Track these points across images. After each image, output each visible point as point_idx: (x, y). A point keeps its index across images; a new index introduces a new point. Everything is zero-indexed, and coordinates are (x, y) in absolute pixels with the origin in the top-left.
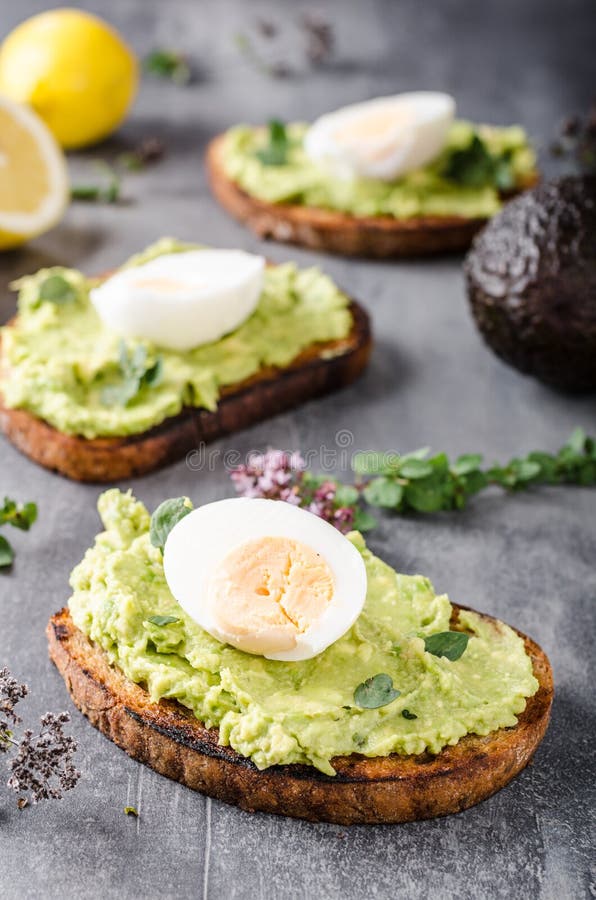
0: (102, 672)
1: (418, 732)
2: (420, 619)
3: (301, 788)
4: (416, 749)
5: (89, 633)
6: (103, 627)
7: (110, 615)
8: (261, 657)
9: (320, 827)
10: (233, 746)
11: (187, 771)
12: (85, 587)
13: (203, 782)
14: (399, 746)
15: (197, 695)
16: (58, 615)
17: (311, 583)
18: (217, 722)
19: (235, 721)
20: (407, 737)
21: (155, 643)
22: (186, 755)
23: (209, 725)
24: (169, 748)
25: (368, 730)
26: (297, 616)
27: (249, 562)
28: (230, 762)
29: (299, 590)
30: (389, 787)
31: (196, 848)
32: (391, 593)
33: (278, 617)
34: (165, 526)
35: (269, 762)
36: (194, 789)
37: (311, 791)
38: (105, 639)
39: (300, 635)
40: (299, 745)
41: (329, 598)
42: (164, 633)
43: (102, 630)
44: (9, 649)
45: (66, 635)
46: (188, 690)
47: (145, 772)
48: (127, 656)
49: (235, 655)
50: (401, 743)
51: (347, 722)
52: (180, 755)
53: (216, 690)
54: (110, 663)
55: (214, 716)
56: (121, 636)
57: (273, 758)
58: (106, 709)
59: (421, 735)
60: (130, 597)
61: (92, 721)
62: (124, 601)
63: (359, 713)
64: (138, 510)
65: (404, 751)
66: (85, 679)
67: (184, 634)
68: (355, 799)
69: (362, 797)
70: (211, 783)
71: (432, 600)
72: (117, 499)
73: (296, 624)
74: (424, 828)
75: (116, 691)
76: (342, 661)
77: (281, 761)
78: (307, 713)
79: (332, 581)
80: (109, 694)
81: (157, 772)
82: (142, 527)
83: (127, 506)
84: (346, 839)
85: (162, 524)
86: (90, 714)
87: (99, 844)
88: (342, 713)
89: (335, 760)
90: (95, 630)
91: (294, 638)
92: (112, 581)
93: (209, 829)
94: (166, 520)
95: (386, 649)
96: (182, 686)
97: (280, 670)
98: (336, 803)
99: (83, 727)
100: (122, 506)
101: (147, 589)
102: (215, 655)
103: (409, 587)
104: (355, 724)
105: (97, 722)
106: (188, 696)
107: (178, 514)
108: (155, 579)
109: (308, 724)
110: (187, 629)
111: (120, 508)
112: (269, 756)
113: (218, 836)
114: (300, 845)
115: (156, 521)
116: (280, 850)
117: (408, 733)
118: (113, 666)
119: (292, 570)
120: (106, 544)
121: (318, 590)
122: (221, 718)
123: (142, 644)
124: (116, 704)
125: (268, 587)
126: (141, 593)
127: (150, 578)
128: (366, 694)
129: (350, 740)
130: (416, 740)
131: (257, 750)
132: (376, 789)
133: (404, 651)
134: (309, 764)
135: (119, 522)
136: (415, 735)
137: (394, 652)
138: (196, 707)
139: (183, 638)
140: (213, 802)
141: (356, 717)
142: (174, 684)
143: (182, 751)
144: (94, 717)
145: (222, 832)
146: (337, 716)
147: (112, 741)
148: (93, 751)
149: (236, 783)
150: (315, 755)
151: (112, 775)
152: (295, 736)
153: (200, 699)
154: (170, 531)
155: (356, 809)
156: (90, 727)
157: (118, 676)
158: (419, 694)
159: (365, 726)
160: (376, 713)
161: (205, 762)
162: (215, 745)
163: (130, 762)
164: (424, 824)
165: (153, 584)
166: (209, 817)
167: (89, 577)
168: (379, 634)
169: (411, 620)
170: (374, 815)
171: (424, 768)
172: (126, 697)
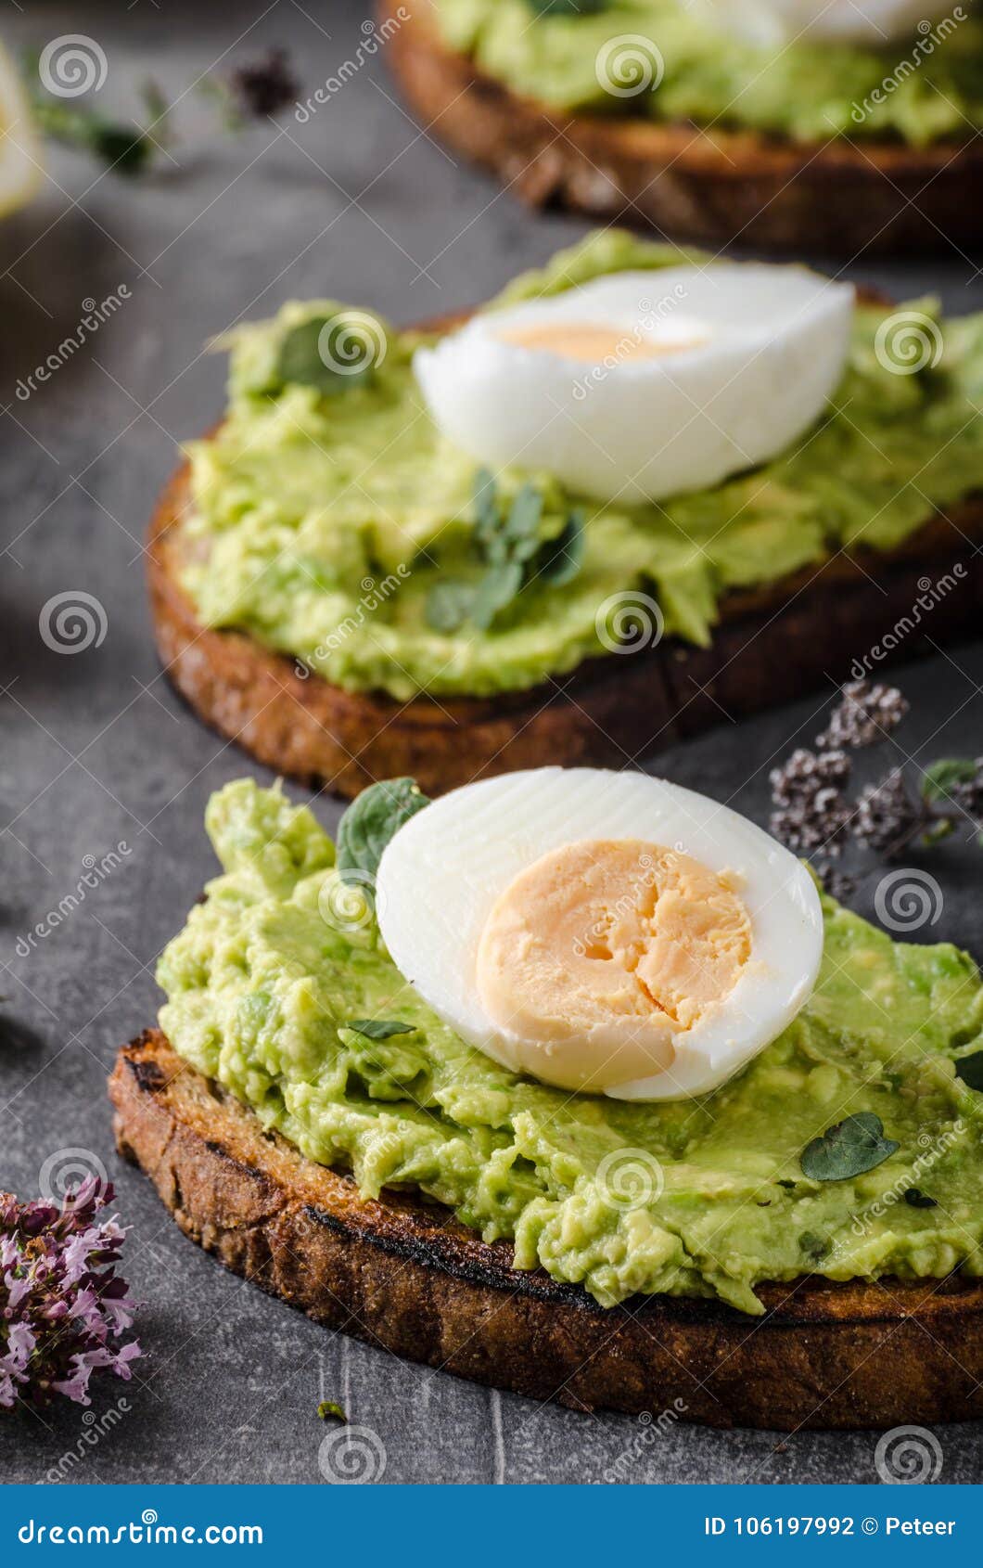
0: (248, 1145)
1: (938, 1228)
2: (947, 1031)
3: (693, 1344)
4: (935, 1263)
5: (216, 1071)
6: (245, 1049)
7: (263, 1022)
8: (599, 1098)
9: (735, 1436)
10: (547, 1263)
11: (447, 1330)
12: (194, 981)
13: (483, 1352)
14: (899, 1258)
15: (463, 1169)
16: (137, 1044)
17: (701, 931)
18: (509, 1224)
19: (549, 1211)
20: (916, 1239)
21: (366, 1075)
22: (445, 1295)
23: (490, 1233)
24: (407, 1282)
25: (831, 1227)
26: (674, 996)
27: (564, 895)
28: (539, 1298)
29: (676, 945)
30: (880, 1337)
31: (474, 1472)
32: (883, 982)
33: (633, 1000)
34: (371, 839)
35: (623, 1285)
36: (461, 1375)
37: (714, 1350)
38: (253, 1077)
39: (681, 1036)
40: (687, 1253)
41: (743, 960)
42: (385, 1052)
43: (246, 1057)
44: (20, 1135)
45: (160, 1081)
46: (443, 1161)
47: (353, 1348)
48: (306, 1104)
49: (540, 1094)
50: (903, 1251)
51: (788, 1210)
52: (431, 1295)
53: (505, 1154)
54: (265, 1129)
55: (501, 1213)
56: (291, 1064)
57: (632, 1277)
58: (263, 1220)
59: (944, 1233)
60: (306, 982)
61: (228, 1258)
62: (291, 992)
63: (811, 1193)
64: (300, 823)
65: (910, 1268)
66: (212, 1160)
67: (426, 1057)
68: (807, 1366)
69: (822, 1359)
70: (500, 1353)
71: (973, 993)
72: (250, 802)
73: (674, 1014)
74: (959, 1435)
75: (282, 1179)
76: (775, 1102)
77: (649, 1283)
78: (702, 1190)
79: (747, 925)
80: (267, 1186)
81: (379, 1348)
82: (310, 859)
83: (275, 816)
84: (791, 1454)
85: (365, 838)
86: (226, 1242)
87: (270, 1466)
88: (776, 1193)
89: (764, 1287)
90: (227, 1061)
91: (669, 1040)
92: (261, 956)
93: (500, 1441)
94: (375, 828)
95: (869, 1079)
96: (430, 1153)
97: (640, 1123)
98: (767, 1375)
99: (209, 1273)
100: (260, 817)
101: (338, 973)
102: (498, 1093)
103: (923, 967)
104: (803, 1215)
105: (239, 1258)
106: (444, 1174)
107: (400, 813)
108: (355, 956)
109: (705, 1211)
110: (433, 1048)
111: (257, 820)
112: (622, 1271)
113: (518, 1452)
114: (693, 1464)
115: (350, 829)
116: (651, 1473)
117: (920, 1229)
118: (270, 1137)
119: (659, 907)
120: (231, 895)
121: (718, 944)
122: (517, 1215)
123: (334, 1079)
124: (284, 1203)
125: (610, 944)
126: (326, 979)
127: (343, 951)
128: (825, 1154)
129: (794, 1247)
130: (936, 1246)
131: (597, 1264)
132: (852, 1339)
133: (910, 1080)
134: (707, 1295)
135: (256, 849)
136: (932, 1233)
137: (888, 1084)
138: (462, 1200)
139: (423, 1064)
140: (503, 1397)
141: (805, 1202)
142: (412, 1153)
143: (436, 1287)
144: (233, 1248)
145: (529, 1445)
146: (767, 1196)
147: (275, 1296)
148: (235, 1315)
149: (556, 1344)
150: (721, 1273)
151: (283, 1354)
152: (676, 1233)
153: (468, 1180)
154: (381, 849)
155: (811, 1388)
156: (222, 1272)
157: (283, 1154)
158: (941, 1161)
159: (826, 1220)
160: (848, 1195)
161: (487, 1304)
162: (506, 1270)
163: (317, 1332)
164: (959, 1428)
165: (349, 965)
166: (498, 1422)
167: (205, 959)
168: (854, 1054)
169: (928, 1034)
170: (850, 1406)
171: (951, 1302)
172: (307, 1188)
